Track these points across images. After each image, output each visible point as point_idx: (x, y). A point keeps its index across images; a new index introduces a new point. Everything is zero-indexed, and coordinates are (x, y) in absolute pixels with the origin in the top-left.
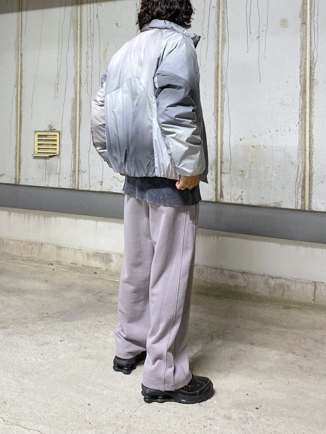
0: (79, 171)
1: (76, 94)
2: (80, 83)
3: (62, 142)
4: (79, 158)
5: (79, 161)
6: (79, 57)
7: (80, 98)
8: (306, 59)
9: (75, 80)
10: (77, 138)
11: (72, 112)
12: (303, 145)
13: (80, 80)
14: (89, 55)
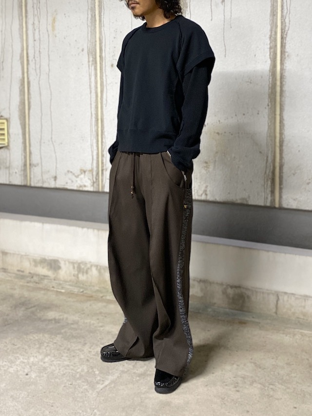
0: (30, 165)
1: (23, 74)
2: (28, 60)
3: (11, 131)
4: (30, 150)
5: (30, 153)
6: (24, 29)
7: (28, 78)
8: (277, 27)
9: (22, 57)
10: (27, 126)
11: (20, 95)
12: (272, 131)
13: (28, 57)
14: (35, 26)
